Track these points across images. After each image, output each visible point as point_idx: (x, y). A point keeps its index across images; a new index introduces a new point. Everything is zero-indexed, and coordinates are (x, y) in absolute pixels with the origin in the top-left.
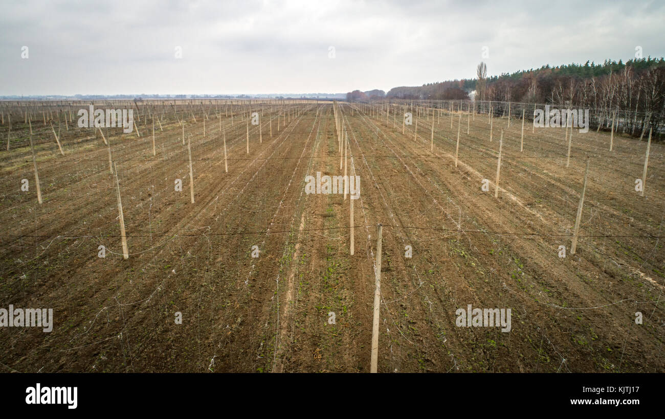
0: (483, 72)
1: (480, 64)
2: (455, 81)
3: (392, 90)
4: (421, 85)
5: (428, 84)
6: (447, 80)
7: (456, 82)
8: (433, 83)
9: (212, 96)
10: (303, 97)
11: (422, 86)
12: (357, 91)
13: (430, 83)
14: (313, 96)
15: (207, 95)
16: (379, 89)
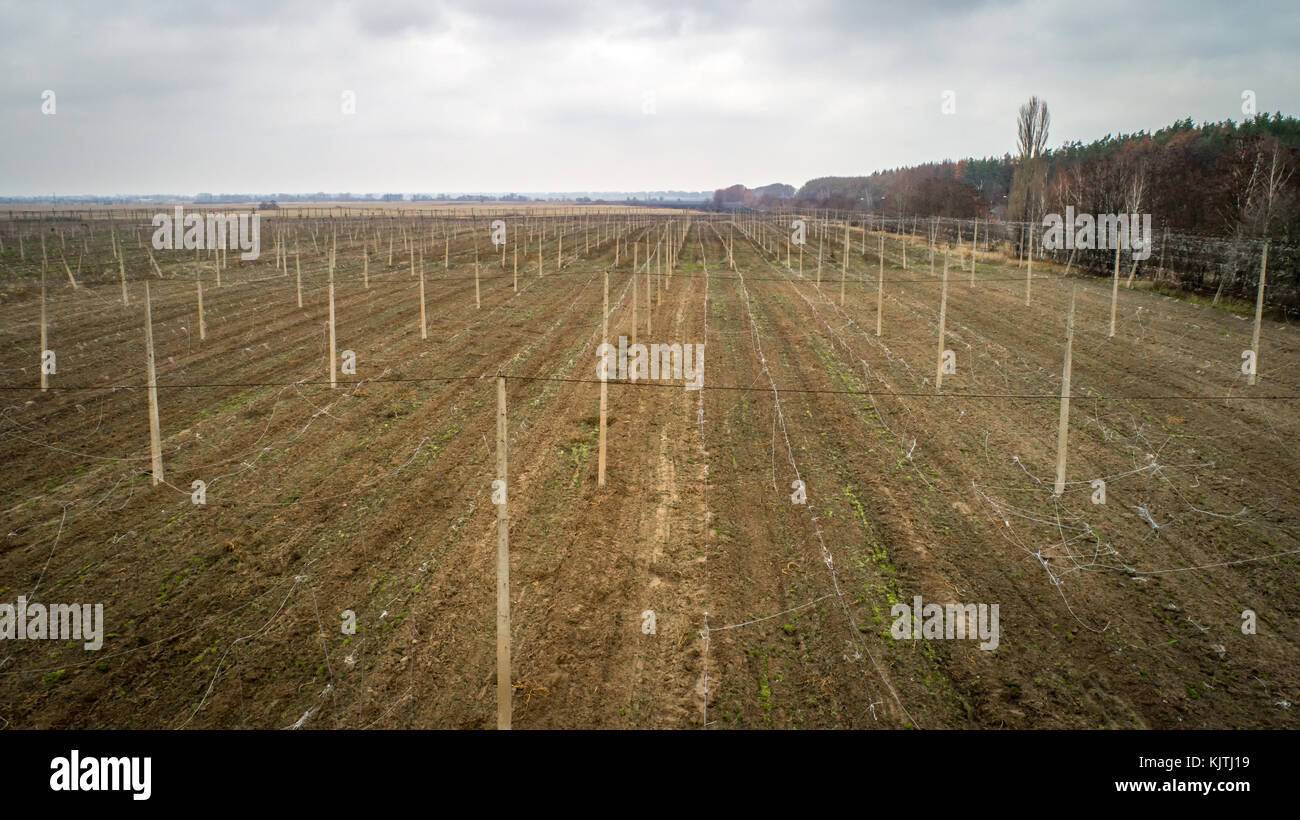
0: (1038, 129)
1: (1026, 103)
2: (945, 163)
3: (807, 184)
4: (868, 174)
5: (885, 171)
6: (927, 162)
7: (947, 166)
8: (894, 170)
9: (452, 197)
10: (631, 198)
11: (870, 174)
12: (738, 187)
13: (888, 169)
14: (652, 198)
15: (443, 195)
16: (784, 183)
